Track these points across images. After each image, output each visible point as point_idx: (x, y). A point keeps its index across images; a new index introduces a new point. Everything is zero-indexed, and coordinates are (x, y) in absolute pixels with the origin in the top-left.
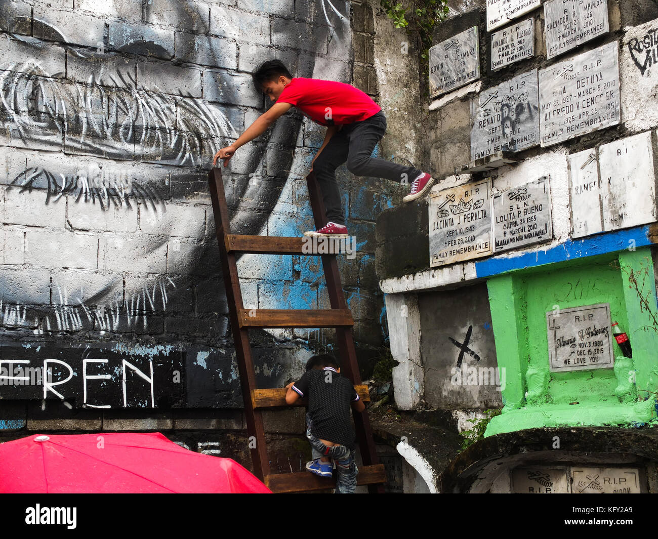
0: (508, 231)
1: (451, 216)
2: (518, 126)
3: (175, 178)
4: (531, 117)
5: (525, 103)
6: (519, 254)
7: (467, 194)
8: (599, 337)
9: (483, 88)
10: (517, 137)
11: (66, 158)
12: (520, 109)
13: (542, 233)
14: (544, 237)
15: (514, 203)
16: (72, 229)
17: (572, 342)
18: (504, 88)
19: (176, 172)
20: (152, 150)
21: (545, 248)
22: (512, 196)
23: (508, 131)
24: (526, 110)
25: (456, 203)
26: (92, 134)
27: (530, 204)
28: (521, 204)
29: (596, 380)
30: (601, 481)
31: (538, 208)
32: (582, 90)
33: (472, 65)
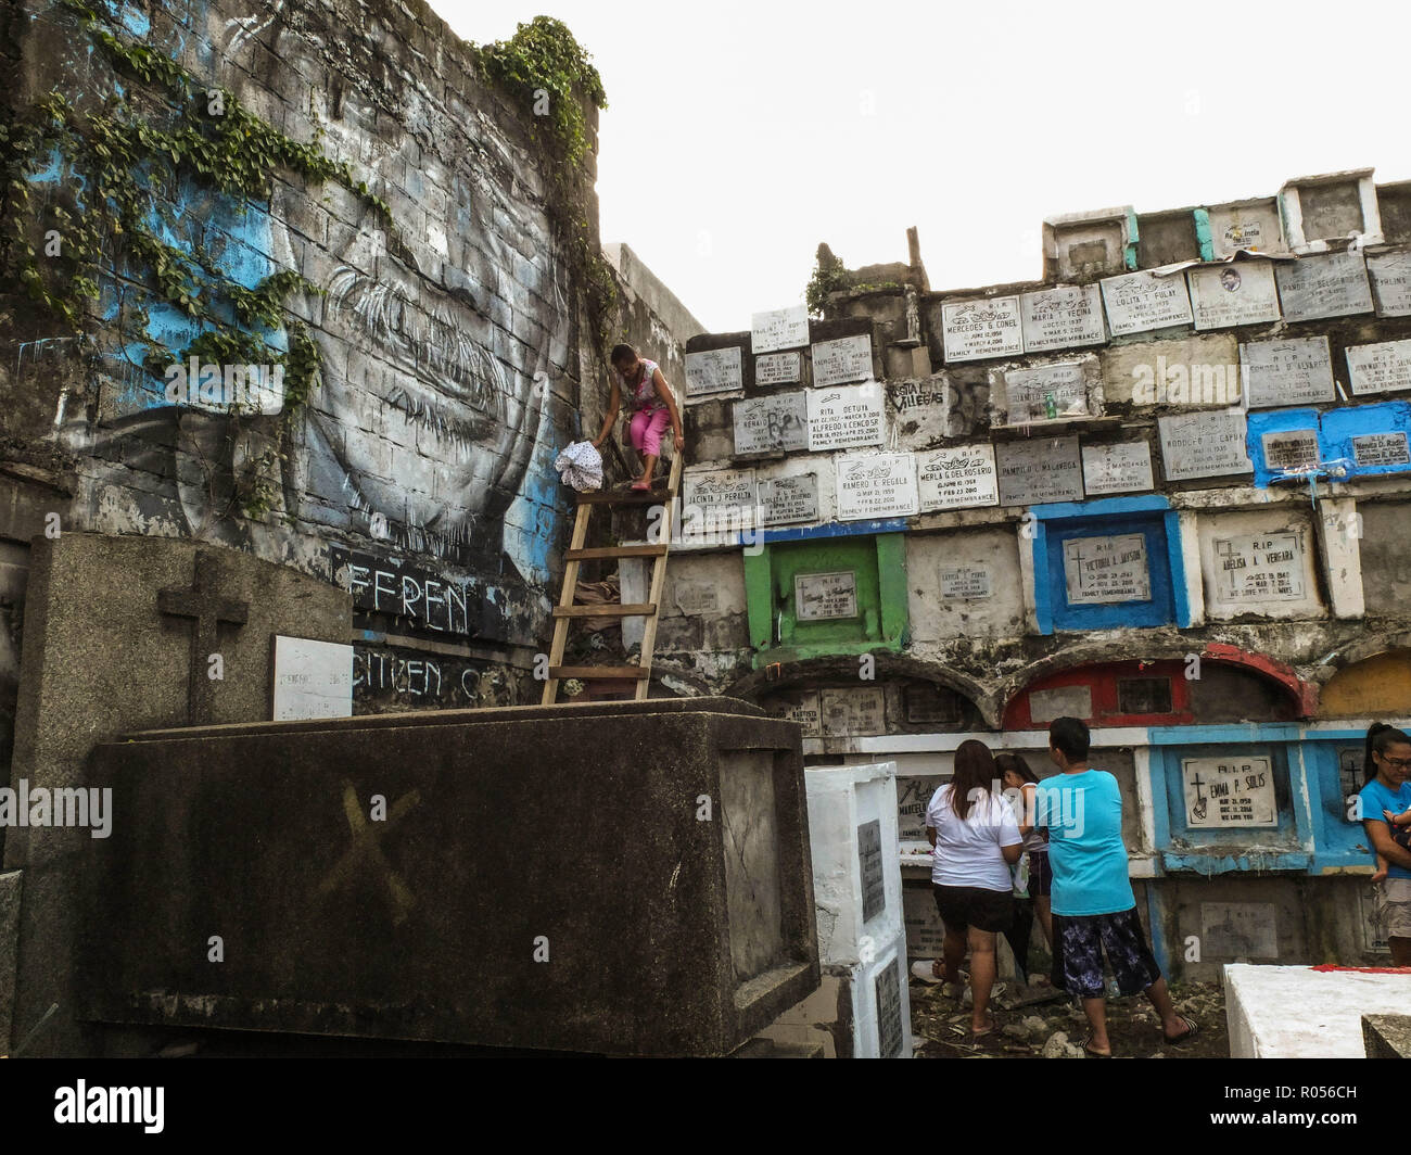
0: (774, 510)
1: (710, 493)
2: (785, 432)
3: (477, 421)
4: (799, 426)
5: (793, 416)
6: (784, 529)
7: (728, 478)
8: (844, 596)
9: (746, 397)
10: (784, 439)
11: (418, 384)
12: (788, 419)
13: (811, 514)
14: (812, 518)
15: (782, 490)
16: (420, 454)
17: (820, 598)
18: (770, 402)
19: (478, 417)
20: (465, 391)
21: (810, 526)
22: (778, 484)
23: (776, 434)
24: (795, 421)
25: (717, 484)
26: (434, 367)
27: (798, 492)
28: (789, 491)
29: (839, 626)
30: (849, 697)
31: (807, 496)
32: (848, 414)
33: (735, 377)
